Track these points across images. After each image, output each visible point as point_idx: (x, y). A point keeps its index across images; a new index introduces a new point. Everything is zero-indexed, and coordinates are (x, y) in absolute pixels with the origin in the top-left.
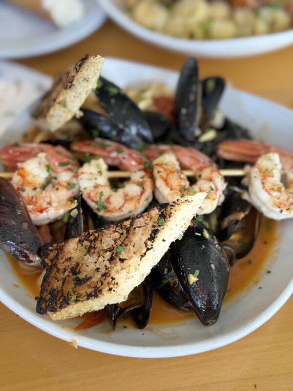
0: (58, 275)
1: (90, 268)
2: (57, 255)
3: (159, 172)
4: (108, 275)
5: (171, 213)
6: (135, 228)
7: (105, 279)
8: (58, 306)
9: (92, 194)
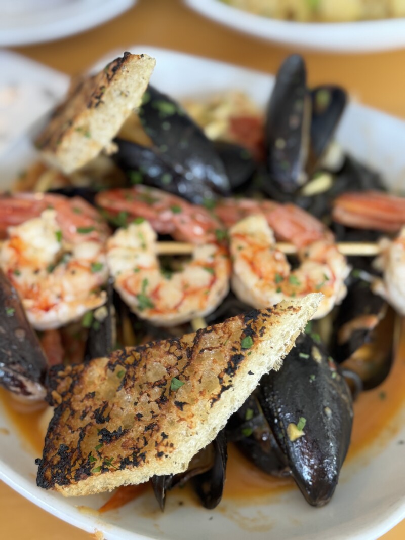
0: (73, 421)
1: (125, 413)
2: (72, 386)
3: (240, 248)
4: (156, 427)
5: (264, 328)
6: (202, 351)
7: (151, 435)
8: (73, 475)
9: (131, 283)
